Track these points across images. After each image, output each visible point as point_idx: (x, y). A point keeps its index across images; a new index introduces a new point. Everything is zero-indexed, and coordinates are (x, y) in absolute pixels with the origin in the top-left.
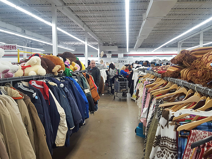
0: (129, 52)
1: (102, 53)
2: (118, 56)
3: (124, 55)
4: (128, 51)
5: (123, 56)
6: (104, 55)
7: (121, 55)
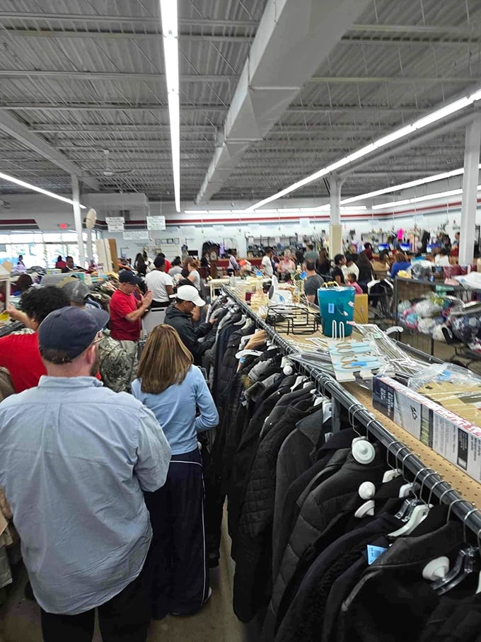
0: (182, 211)
1: (92, 215)
2: (149, 224)
3: (167, 221)
4: (178, 209)
5: (164, 224)
6: (97, 221)
7: (156, 222)
